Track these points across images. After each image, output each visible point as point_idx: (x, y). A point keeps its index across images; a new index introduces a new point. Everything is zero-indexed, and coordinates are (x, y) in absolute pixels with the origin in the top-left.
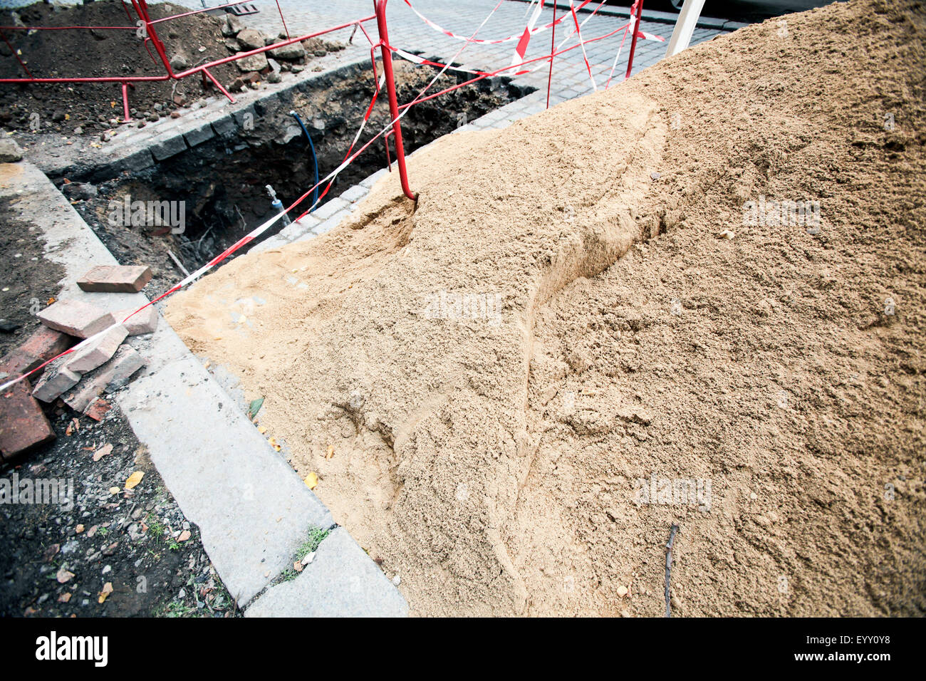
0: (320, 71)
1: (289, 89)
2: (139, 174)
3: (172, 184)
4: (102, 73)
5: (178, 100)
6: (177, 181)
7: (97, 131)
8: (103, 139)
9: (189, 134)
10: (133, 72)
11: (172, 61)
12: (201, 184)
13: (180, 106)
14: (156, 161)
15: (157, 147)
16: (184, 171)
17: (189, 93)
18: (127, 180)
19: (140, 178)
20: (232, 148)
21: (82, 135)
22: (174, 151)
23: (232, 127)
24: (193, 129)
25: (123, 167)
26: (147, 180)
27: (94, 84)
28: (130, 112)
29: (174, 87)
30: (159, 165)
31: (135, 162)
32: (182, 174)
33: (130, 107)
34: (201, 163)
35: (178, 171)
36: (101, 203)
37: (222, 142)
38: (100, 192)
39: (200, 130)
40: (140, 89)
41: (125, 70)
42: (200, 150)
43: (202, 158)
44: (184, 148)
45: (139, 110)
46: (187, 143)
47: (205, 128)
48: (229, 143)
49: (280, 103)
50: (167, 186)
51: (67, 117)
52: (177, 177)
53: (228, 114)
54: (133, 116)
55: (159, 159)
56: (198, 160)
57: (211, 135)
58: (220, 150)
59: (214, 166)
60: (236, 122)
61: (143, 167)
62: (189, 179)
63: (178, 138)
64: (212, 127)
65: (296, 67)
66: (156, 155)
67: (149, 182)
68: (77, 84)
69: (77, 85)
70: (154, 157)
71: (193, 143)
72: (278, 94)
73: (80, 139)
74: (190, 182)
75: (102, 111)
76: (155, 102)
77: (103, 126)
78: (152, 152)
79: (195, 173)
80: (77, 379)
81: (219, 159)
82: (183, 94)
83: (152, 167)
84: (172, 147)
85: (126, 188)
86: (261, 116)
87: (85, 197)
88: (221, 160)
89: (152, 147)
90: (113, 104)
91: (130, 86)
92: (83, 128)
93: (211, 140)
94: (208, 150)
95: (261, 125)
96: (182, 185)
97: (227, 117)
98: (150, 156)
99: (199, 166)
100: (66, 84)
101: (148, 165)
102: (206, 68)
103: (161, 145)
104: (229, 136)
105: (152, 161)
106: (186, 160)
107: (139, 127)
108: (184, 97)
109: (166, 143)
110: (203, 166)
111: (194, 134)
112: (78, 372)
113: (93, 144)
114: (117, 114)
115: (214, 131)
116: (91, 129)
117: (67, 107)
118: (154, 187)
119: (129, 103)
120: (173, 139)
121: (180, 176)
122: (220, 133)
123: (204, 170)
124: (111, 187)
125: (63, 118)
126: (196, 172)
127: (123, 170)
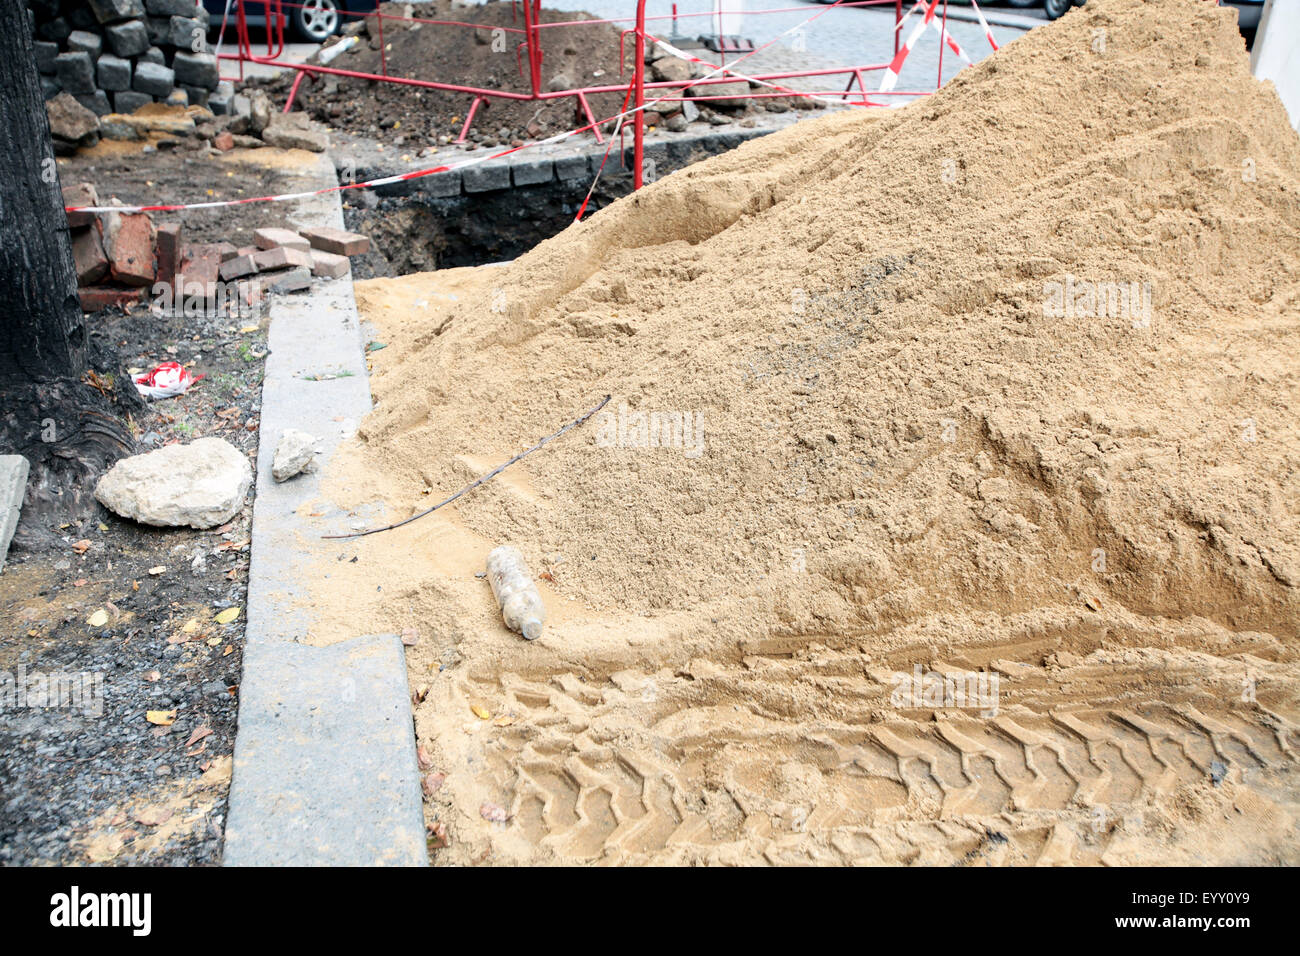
0: (751, 127)
1: (688, 142)
2: (436, 201)
3: (471, 230)
4: (463, 82)
5: (533, 129)
6: (479, 230)
7: (419, 145)
8: (418, 155)
9: (520, 168)
10: (498, 86)
11: (552, 81)
12: (510, 244)
13: (532, 137)
14: (464, 193)
15: (472, 172)
16: (495, 218)
17: (553, 124)
18: (418, 203)
19: (434, 207)
20: (572, 206)
21: (401, 146)
22: (491, 185)
23: (582, 174)
24: (527, 162)
25: (420, 186)
26: (441, 213)
27: (447, 94)
28: (468, 132)
29: (537, 114)
30: (465, 200)
31: (438, 184)
32: (490, 221)
33: (473, 125)
34: (521, 213)
35: (487, 217)
36: (374, 217)
37: (561, 192)
38: (380, 207)
39: (535, 166)
40: (495, 107)
41: (490, 83)
42: (526, 195)
43: (525, 207)
44: (507, 185)
45: (480, 133)
46: (512, 179)
47: (543, 166)
48: (570, 196)
49: (665, 158)
50: (464, 232)
51: (397, 125)
52: (482, 225)
53: (583, 155)
54: (468, 137)
55: (468, 190)
56: (519, 208)
57: (548, 177)
58: (555, 203)
59: (537, 224)
60: (590, 170)
61: (445, 194)
62: (496, 233)
63: (503, 170)
64: (555, 167)
65: (718, 117)
66: (467, 183)
67: (442, 217)
68: (427, 90)
69: (428, 92)
70: (462, 186)
71: (519, 182)
72: (668, 144)
73: (395, 150)
74: (495, 237)
75: (438, 126)
76: (504, 126)
77: (428, 142)
78: (463, 177)
79: (507, 227)
80: (255, 270)
81: (549, 215)
82: (545, 124)
83: (454, 197)
84: (490, 178)
85: (411, 212)
86: (630, 170)
87: (360, 205)
88: (551, 219)
89: (466, 172)
90: (455, 119)
91: (485, 101)
92: (406, 139)
93: (546, 184)
94: (538, 197)
95: (625, 182)
96: (485, 238)
97: (580, 159)
98: (459, 182)
99: (516, 216)
100: (416, 87)
101: (451, 193)
102: (585, 93)
103: (478, 172)
104: (574, 185)
105: (458, 190)
106: (503, 204)
107: (468, 150)
108: (544, 127)
109: (485, 171)
110: (523, 219)
111: (526, 169)
112: (258, 265)
113: (405, 157)
114: (454, 132)
115: (555, 173)
116: (413, 143)
117: (404, 115)
118: (445, 226)
119: (472, 122)
120: (496, 169)
121: (486, 225)
122: (561, 178)
123: (523, 226)
124: (395, 205)
125: (391, 125)
126: (510, 225)
127: (419, 190)
